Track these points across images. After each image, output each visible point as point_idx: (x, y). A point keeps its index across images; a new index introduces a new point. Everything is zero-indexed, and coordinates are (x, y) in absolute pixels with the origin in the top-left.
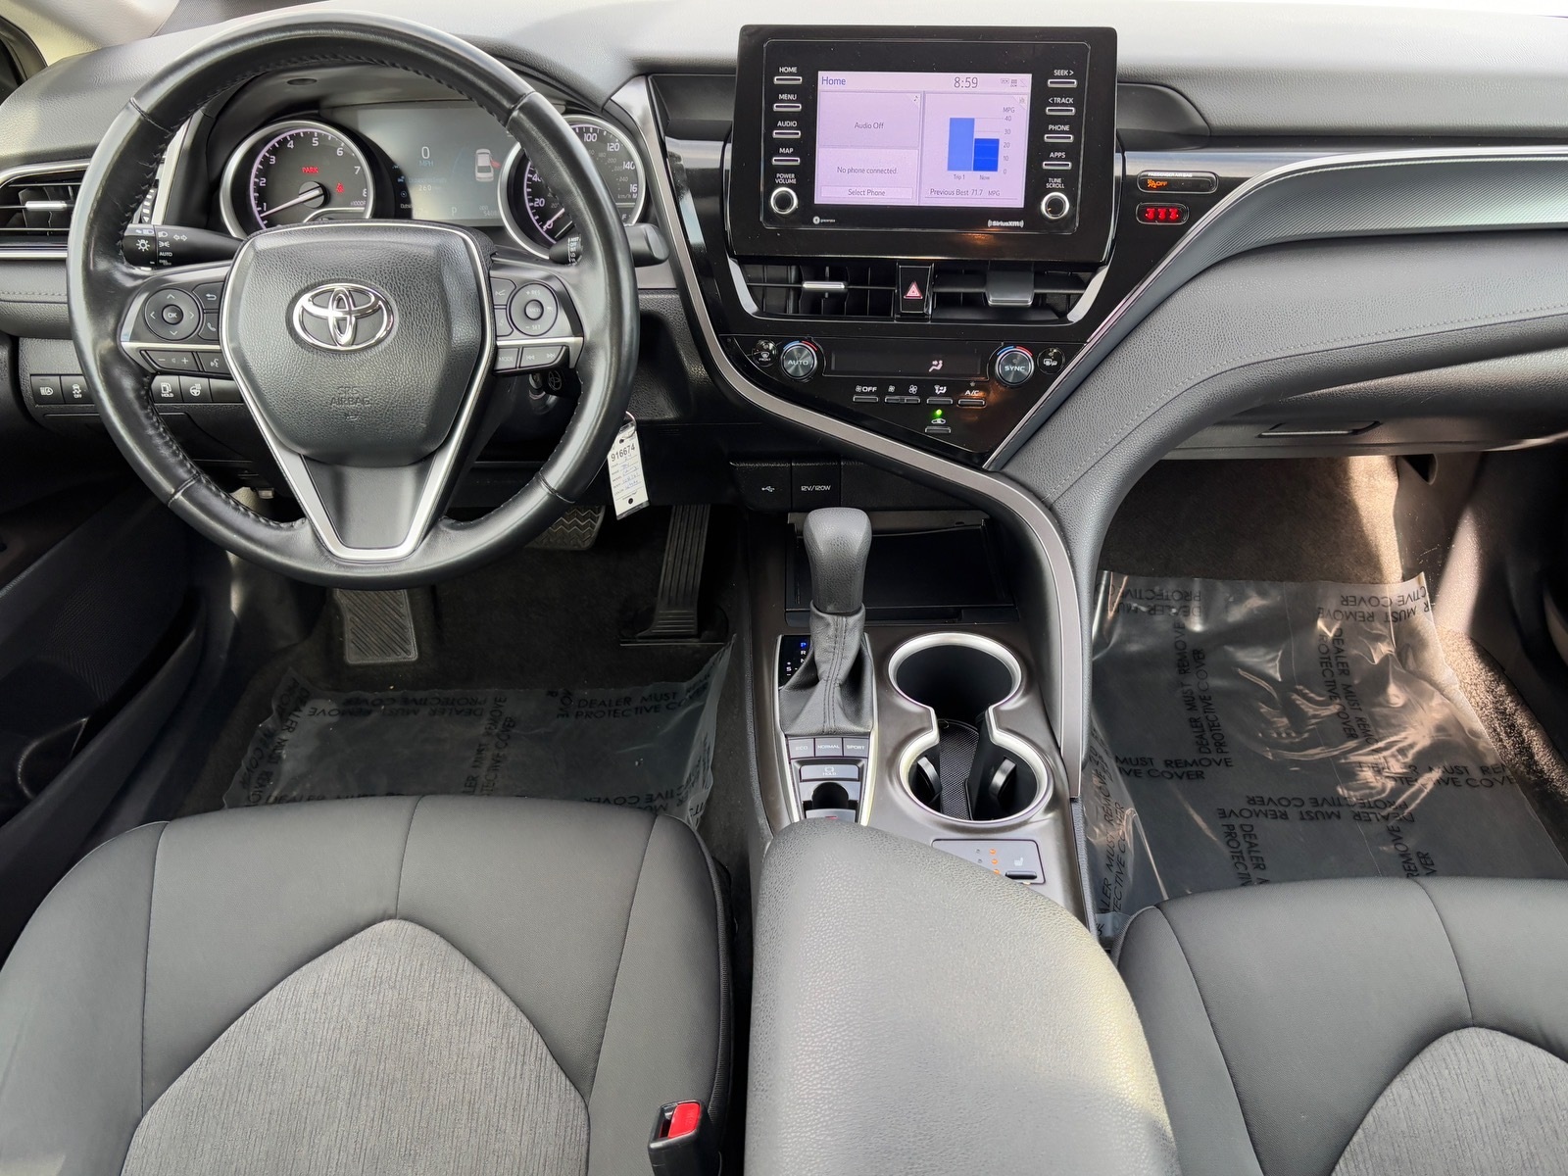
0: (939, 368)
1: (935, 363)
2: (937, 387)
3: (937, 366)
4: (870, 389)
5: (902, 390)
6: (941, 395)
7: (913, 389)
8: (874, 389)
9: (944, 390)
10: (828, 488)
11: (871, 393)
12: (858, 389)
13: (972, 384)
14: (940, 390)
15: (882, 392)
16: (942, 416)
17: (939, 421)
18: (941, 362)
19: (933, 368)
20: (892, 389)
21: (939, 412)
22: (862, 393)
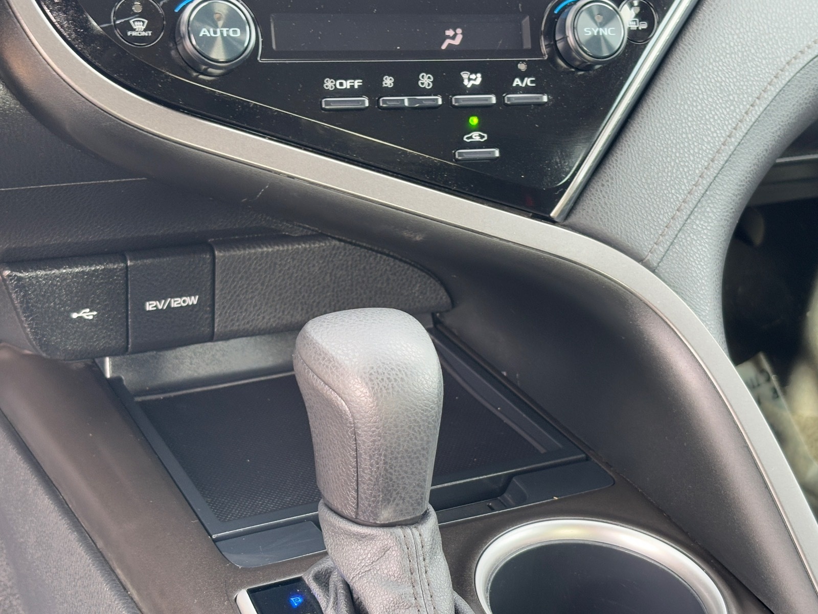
0: (457, 41)
1: (450, 33)
2: (465, 75)
3: (453, 38)
4: (347, 84)
5: (407, 86)
6: (474, 90)
7: (426, 81)
8: (357, 83)
9: (477, 79)
10: (193, 300)
11: (351, 92)
12: (329, 84)
13: (522, 67)
14: (471, 80)
15: (373, 89)
16: (480, 128)
17: (476, 136)
18: (459, 31)
19: (448, 42)
20: (388, 82)
21: (474, 121)
22: (337, 93)
